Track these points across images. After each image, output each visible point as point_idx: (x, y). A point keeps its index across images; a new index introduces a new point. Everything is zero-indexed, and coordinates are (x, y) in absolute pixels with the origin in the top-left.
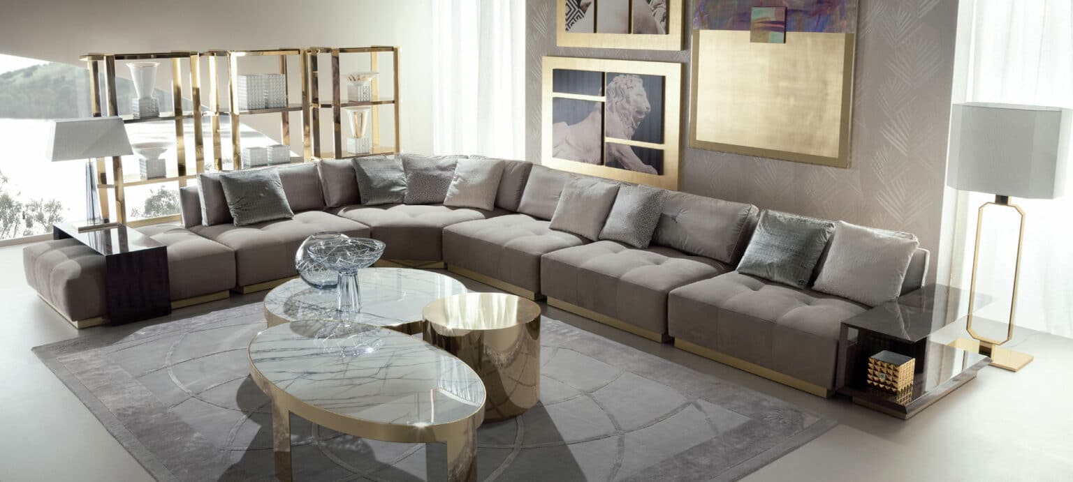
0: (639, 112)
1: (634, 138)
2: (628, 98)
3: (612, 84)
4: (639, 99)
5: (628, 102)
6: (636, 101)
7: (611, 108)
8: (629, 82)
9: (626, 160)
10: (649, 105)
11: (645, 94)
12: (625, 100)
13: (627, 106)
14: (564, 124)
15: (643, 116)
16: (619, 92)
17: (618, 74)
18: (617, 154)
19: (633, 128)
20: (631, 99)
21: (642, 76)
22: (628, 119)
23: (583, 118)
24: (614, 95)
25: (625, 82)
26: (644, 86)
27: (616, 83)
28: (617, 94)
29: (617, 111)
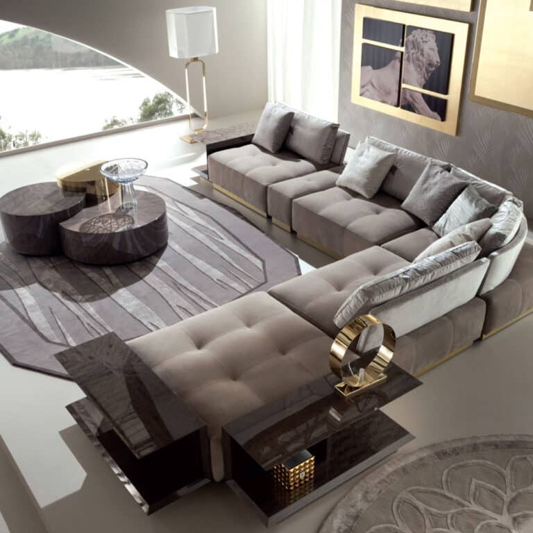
0: (430, 65)
1: (424, 87)
2: (422, 51)
3: (411, 37)
4: (431, 53)
5: (422, 55)
6: (428, 55)
7: (408, 59)
8: (424, 37)
9: (417, 105)
10: (439, 60)
11: (436, 49)
12: (420, 52)
13: (421, 58)
14: (369, 68)
15: (433, 69)
16: (415, 45)
17: (416, 28)
18: (410, 99)
19: (425, 78)
20: (425, 53)
21: (436, 32)
22: (421, 70)
23: (385, 65)
24: (412, 46)
25: (421, 36)
26: (436, 41)
27: (414, 36)
28: (414, 46)
29: (413, 61)
